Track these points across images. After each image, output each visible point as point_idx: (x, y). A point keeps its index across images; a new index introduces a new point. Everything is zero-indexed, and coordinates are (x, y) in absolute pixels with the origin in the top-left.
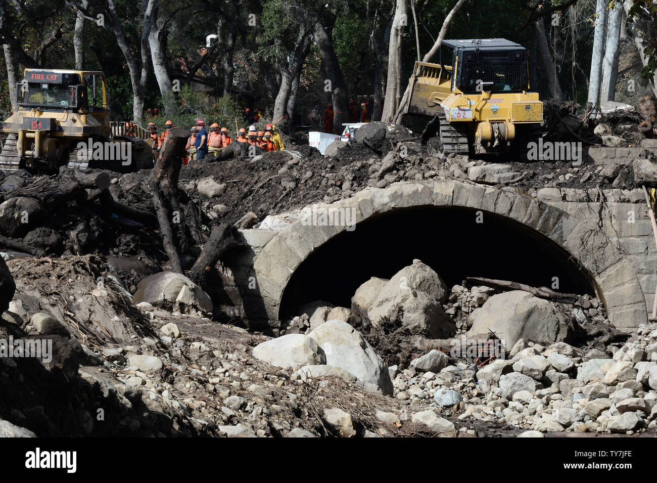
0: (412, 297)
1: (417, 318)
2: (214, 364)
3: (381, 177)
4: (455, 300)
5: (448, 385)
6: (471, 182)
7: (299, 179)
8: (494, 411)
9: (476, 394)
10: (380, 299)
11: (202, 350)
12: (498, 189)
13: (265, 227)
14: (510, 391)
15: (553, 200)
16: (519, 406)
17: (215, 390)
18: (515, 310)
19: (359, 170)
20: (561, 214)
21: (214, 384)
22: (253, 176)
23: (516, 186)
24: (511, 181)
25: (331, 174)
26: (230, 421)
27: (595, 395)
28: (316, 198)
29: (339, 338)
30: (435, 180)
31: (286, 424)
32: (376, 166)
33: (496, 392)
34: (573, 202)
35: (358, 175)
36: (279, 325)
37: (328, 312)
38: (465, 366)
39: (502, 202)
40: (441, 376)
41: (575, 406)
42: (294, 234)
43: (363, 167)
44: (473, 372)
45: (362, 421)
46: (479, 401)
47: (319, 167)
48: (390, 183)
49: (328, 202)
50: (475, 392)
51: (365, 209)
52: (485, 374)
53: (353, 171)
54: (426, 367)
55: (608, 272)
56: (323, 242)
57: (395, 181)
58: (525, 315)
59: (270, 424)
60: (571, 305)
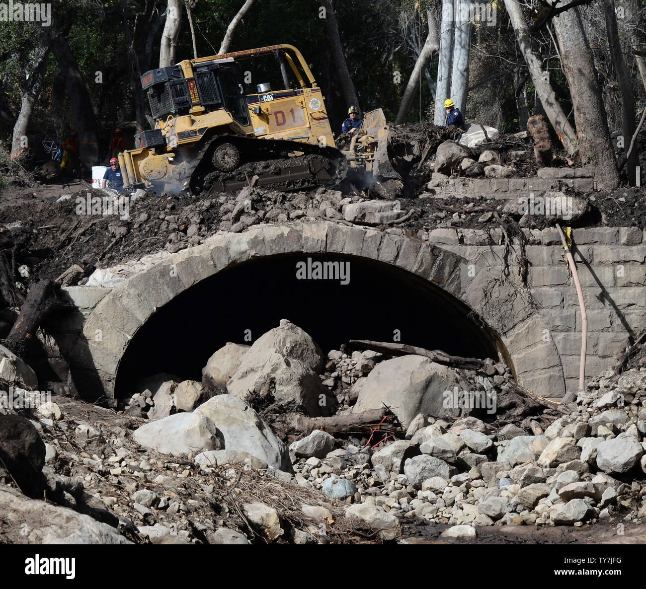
0: (284, 366)
1: (291, 392)
2: (106, 452)
3: (237, 219)
4: (333, 369)
5: (338, 473)
6: (348, 223)
7: (131, 223)
8: (399, 503)
9: (372, 483)
10: (242, 369)
11: (90, 435)
12: (381, 231)
13: (94, 284)
14: (418, 477)
15: (449, 243)
16: (431, 495)
17: (119, 482)
18: (411, 379)
19: (207, 210)
20: (459, 261)
21: (116, 475)
22: (71, 220)
23: (402, 227)
24: (396, 221)
25: (172, 216)
26: (146, 520)
27: (529, 480)
28: (155, 247)
29: (229, 417)
30: (303, 221)
31: (209, 522)
32: (229, 206)
33: (400, 480)
34: (473, 245)
35: (207, 217)
36: (115, 404)
37: (175, 387)
38: (356, 449)
39: (386, 247)
40: (328, 462)
41: (504, 493)
42: (132, 291)
43: (212, 206)
44: (367, 456)
45: (288, 518)
46: (378, 492)
47: (156, 207)
48: (248, 226)
49: (172, 251)
50: (371, 481)
51: (219, 259)
52: (383, 458)
53: (200, 212)
54: (309, 451)
55: (517, 330)
56: (167, 301)
57: (254, 223)
58: (423, 384)
59: (191, 524)
60: (473, 372)
